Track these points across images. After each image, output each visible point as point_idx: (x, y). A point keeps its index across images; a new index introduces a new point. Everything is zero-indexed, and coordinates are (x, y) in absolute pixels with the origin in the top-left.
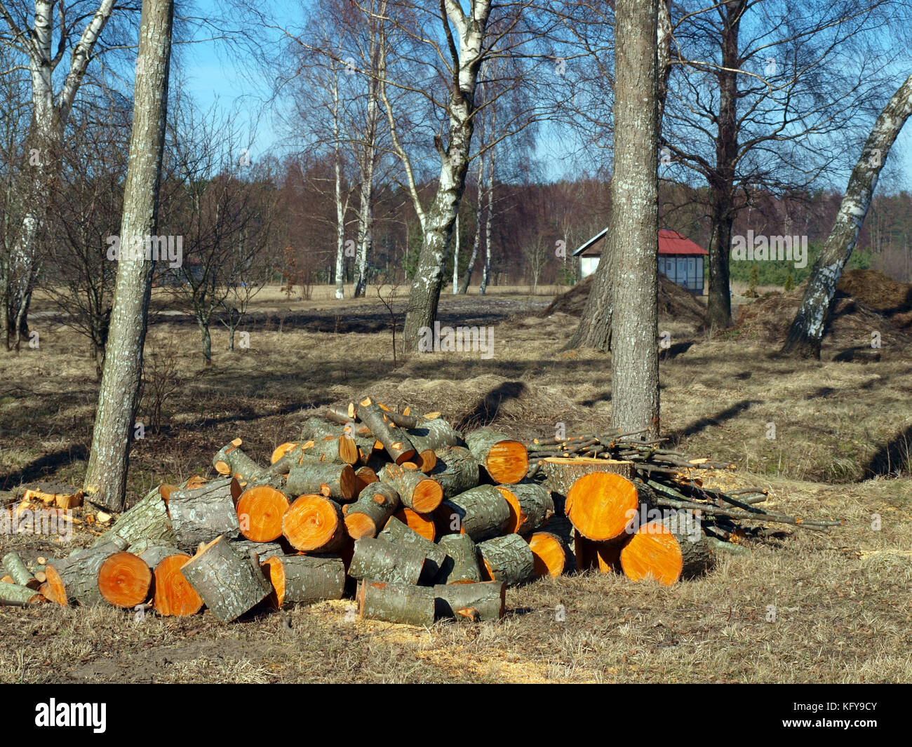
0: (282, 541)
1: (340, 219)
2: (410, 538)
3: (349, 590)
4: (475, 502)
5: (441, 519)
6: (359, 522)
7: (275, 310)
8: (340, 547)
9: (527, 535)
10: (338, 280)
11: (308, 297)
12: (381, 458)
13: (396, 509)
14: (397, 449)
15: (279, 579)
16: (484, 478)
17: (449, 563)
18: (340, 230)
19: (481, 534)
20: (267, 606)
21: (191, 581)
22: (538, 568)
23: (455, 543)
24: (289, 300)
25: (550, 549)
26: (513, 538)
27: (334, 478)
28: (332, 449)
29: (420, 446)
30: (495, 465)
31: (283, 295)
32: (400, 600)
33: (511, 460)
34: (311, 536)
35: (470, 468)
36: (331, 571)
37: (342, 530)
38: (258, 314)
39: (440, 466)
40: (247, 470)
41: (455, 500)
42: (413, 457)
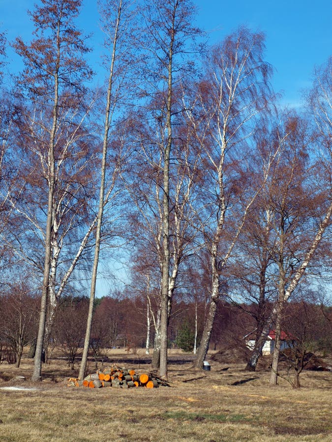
0: (104, 380)
1: (149, 324)
2: (118, 380)
3: (111, 386)
4: (127, 377)
5: (123, 378)
6: (113, 378)
7: (122, 358)
8: (110, 381)
9: (134, 381)
10: (147, 347)
11: (135, 353)
12: (116, 371)
13: (117, 377)
14: (118, 370)
15: (103, 384)
16: (129, 374)
17: (123, 383)
18: (148, 328)
19: (128, 381)
20: (101, 387)
21: (93, 384)
22: (135, 385)
23: (124, 381)
24: (128, 354)
25: (137, 383)
26: (132, 382)
27: (110, 373)
28: (110, 370)
29: (121, 370)
30: (130, 373)
31: (126, 353)
32: (116, 386)
33: (133, 372)
34: (107, 379)
35: (127, 373)
36: (109, 383)
37: (110, 378)
38: (115, 359)
39: (123, 372)
40: (100, 373)
41: (125, 377)
42: (119, 371)
